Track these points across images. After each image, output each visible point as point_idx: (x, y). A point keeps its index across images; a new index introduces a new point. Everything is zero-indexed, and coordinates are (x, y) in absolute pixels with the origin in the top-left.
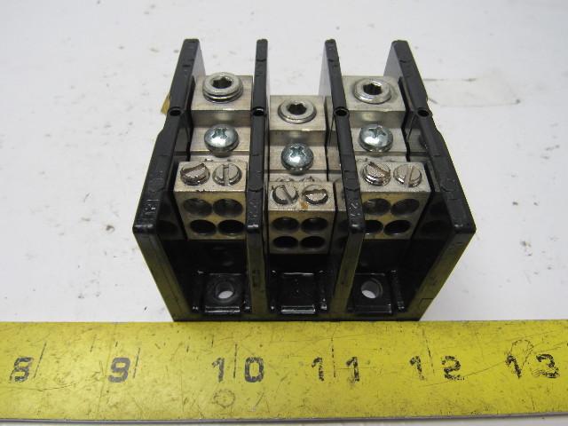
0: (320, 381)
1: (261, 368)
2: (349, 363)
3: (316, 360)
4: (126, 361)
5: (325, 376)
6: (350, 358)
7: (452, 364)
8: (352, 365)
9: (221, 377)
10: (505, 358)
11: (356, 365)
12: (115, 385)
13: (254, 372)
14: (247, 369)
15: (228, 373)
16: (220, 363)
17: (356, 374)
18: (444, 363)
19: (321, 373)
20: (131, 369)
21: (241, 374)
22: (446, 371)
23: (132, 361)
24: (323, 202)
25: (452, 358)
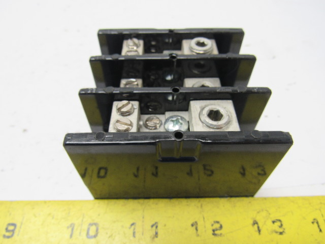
2: (152, 226)
3: (132, 224)
4: (14, 225)
5: (137, 235)
6: (153, 223)
7: (217, 226)
8: (154, 227)
9: (71, 236)
10: (251, 222)
11: (157, 227)
16: (72, 226)
17: (157, 233)
18: (212, 225)
19: (134, 233)
20: (17, 231)
22: (214, 231)
25: (218, 222)
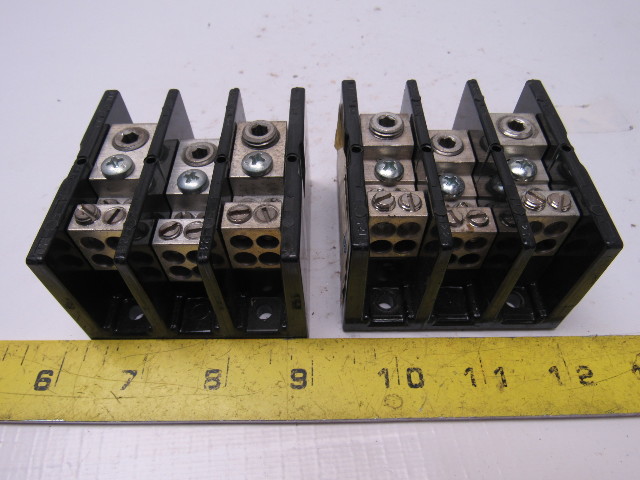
0: (473, 387)
1: (421, 376)
12: (297, 391)
13: (415, 379)
14: (409, 377)
15: (393, 381)
21: (404, 381)
23: (309, 371)
24: (485, 224)
